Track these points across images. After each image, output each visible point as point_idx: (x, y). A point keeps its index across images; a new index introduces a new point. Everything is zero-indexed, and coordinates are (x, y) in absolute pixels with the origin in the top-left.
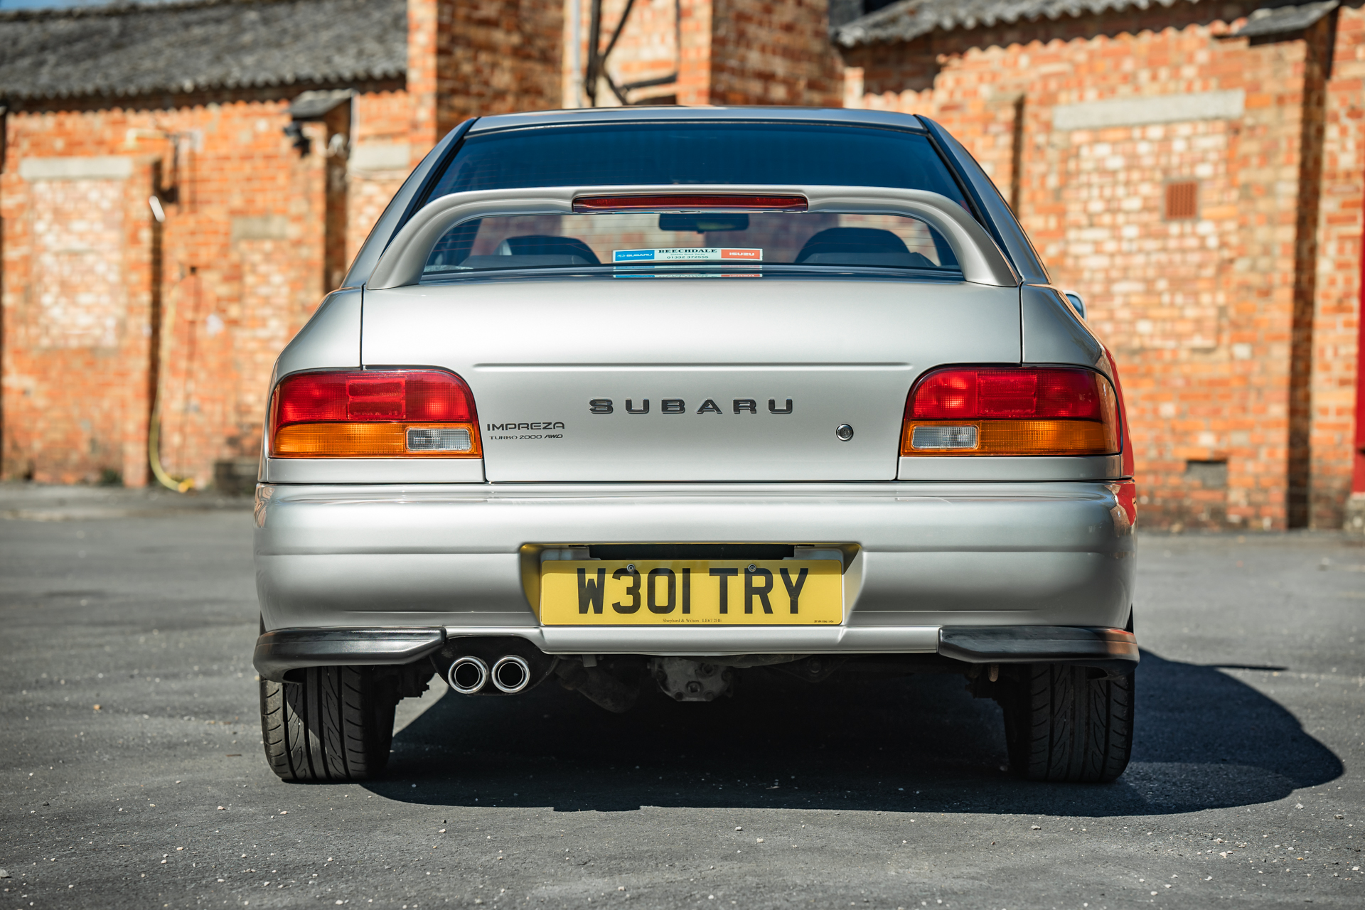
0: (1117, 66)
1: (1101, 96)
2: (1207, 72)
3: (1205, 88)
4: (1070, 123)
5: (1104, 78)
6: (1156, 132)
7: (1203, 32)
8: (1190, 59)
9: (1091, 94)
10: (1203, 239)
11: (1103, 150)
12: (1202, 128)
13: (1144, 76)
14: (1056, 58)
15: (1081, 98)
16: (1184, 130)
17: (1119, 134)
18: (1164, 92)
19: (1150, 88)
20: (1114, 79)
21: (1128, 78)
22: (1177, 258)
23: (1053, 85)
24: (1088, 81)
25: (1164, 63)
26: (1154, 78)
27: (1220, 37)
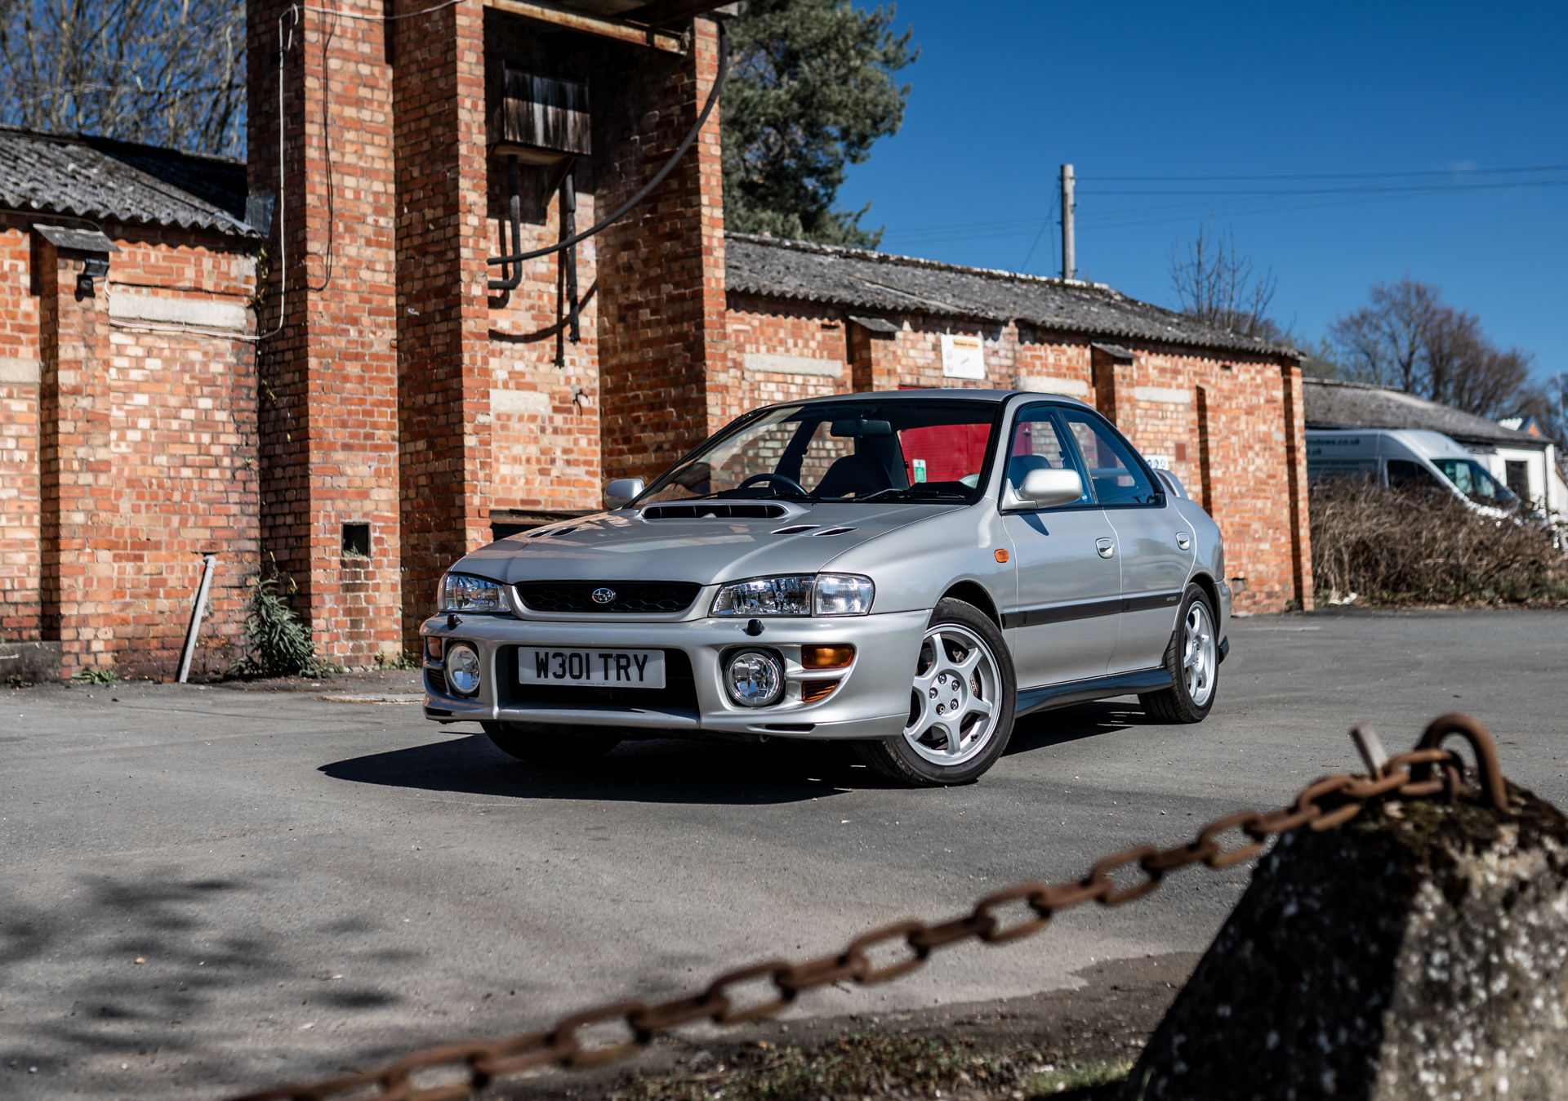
0: (776, 333)
1: (768, 350)
2: (822, 345)
3: (822, 357)
4: (753, 367)
5: (770, 339)
6: (799, 380)
7: (817, 321)
8: (813, 337)
9: (763, 349)
10: (829, 451)
11: (772, 387)
12: (822, 381)
13: (790, 342)
14: (742, 321)
15: (758, 350)
16: (813, 381)
17: (779, 378)
18: (801, 355)
19: (795, 351)
20: (775, 341)
21: (782, 342)
22: (817, 462)
23: (742, 339)
24: (761, 339)
25: (801, 337)
26: (796, 345)
27: (824, 327)
